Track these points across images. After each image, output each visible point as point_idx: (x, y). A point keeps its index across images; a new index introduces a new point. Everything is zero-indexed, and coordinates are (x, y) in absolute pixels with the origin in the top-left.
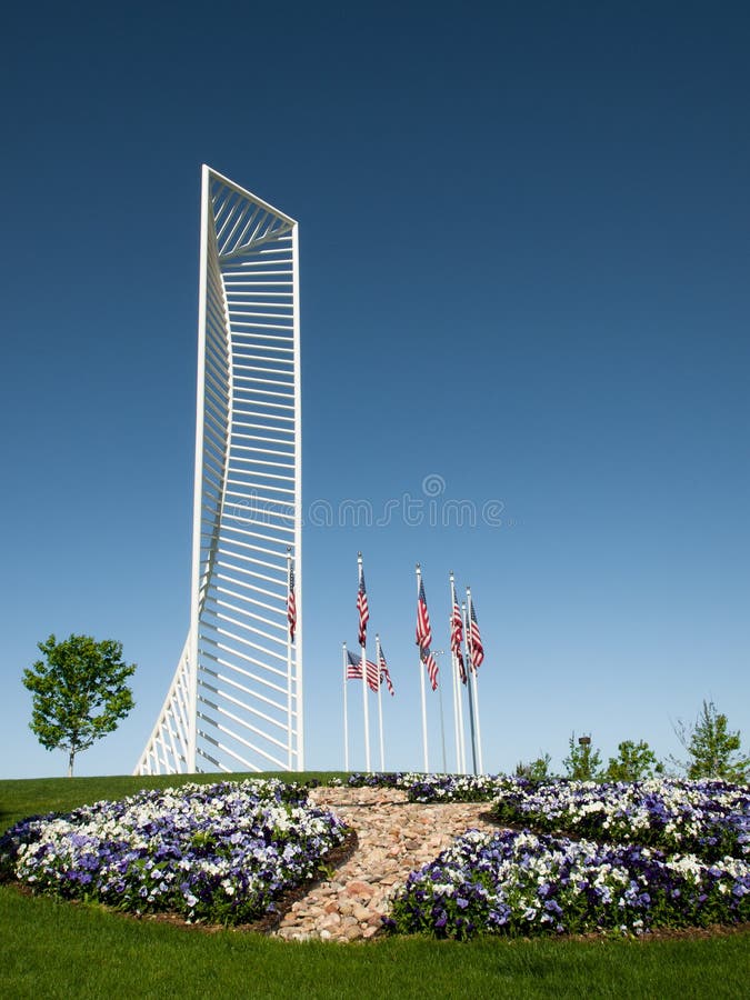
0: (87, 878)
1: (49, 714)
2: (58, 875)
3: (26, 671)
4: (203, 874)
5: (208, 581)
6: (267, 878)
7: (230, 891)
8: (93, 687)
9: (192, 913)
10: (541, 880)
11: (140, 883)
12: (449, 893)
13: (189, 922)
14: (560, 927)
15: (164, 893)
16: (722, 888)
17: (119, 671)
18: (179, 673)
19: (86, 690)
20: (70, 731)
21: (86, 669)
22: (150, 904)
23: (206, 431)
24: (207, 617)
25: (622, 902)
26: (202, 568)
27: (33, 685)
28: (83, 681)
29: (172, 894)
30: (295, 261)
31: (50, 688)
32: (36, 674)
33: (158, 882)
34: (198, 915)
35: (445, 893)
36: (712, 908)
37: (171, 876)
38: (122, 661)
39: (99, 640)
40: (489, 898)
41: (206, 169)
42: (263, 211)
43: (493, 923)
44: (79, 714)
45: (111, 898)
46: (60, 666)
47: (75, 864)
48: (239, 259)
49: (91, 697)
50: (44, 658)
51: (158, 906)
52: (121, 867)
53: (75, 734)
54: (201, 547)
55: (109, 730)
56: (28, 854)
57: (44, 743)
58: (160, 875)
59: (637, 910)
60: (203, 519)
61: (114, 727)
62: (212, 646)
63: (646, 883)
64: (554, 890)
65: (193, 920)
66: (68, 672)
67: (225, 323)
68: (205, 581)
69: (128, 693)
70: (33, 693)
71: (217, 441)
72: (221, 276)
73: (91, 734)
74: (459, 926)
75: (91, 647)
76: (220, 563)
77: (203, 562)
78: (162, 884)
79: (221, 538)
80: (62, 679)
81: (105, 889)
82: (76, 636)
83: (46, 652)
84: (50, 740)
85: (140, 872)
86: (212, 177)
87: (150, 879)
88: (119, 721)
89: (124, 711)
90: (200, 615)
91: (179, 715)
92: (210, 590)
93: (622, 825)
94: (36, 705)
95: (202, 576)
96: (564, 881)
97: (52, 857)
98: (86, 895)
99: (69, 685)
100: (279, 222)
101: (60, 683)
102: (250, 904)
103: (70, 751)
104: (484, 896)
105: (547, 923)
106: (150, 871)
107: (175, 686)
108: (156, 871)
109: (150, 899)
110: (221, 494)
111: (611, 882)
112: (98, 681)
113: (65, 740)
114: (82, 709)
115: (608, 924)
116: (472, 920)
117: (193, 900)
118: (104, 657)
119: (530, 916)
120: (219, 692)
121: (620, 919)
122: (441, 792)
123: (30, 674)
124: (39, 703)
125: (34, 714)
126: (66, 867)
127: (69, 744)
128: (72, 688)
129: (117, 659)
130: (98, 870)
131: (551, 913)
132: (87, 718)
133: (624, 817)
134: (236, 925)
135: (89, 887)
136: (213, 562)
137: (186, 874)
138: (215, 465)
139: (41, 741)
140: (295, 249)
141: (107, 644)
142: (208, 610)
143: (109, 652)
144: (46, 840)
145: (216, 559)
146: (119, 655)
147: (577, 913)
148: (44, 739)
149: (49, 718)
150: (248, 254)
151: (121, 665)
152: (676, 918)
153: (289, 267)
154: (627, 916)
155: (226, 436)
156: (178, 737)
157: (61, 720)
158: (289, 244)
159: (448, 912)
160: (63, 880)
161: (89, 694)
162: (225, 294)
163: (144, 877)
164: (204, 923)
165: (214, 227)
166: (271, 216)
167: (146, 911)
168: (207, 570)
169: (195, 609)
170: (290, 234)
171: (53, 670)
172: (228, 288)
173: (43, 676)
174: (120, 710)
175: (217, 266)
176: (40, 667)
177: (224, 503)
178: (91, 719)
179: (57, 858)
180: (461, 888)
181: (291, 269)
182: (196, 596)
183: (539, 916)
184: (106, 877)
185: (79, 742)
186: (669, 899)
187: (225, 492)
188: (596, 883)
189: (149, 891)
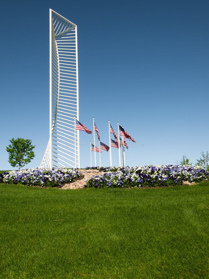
0: (19, 179)
1: (13, 158)
2: (13, 180)
3: (7, 147)
4: (45, 177)
5: (54, 125)
6: (60, 179)
7: (51, 180)
8: (24, 151)
9: (42, 185)
10: (119, 177)
11: (31, 180)
12: (98, 179)
13: (42, 187)
14: (123, 186)
15: (36, 182)
16: (159, 179)
17: (31, 147)
18: (47, 149)
19: (22, 152)
20: (19, 162)
21: (22, 147)
22: (33, 184)
23: (52, 84)
24: (54, 134)
25: (136, 181)
26: (52, 122)
27: (9, 151)
28: (22, 150)
29: (38, 182)
30: (76, 37)
31: (13, 151)
32: (9, 148)
33: (35, 179)
34: (43, 186)
35: (97, 179)
36: (157, 183)
37: (38, 178)
38: (32, 144)
39: (25, 139)
40: (107, 180)
41: (51, 10)
42: (67, 22)
43: (108, 185)
44: (21, 158)
45: (24, 183)
46: (15, 146)
47: (16, 177)
48: (61, 36)
49: (24, 154)
50: (11, 144)
51: (35, 184)
52: (27, 177)
53: (20, 163)
54: (52, 116)
55: (29, 162)
56: (6, 177)
57: (12, 165)
58: (35, 178)
59: (140, 183)
60: (52, 108)
61: (30, 161)
62: (56, 142)
63: (142, 178)
64: (122, 179)
65: (43, 187)
66: (17, 148)
67: (57, 54)
68: (53, 125)
69: (33, 153)
70: (9, 153)
71: (55, 87)
72: (56, 41)
73: (24, 163)
74: (100, 186)
75: (23, 141)
76: (57, 120)
77: (52, 120)
78: (36, 180)
79: (57, 114)
80: (16, 149)
81: (23, 181)
82: (19, 138)
83: (12, 142)
84: (14, 165)
85: (31, 178)
86: (52, 12)
87: (33, 179)
88: (31, 160)
89: (32, 157)
90: (52, 134)
91: (47, 160)
92: (55, 127)
93: (145, 172)
94: (9, 156)
95: (52, 124)
96: (124, 177)
97: (11, 176)
98: (19, 183)
99: (18, 151)
100: (72, 26)
101: (16, 150)
102: (55, 183)
103: (19, 167)
104: (106, 180)
105: (119, 185)
106: (33, 177)
107: (46, 152)
108: (34, 177)
109: (33, 183)
110: (57, 102)
111: (135, 177)
112: (25, 150)
113: (17, 165)
114: (22, 157)
115: (133, 186)
116: (103, 184)
117: (42, 182)
118: (27, 143)
119: (116, 183)
120: (58, 154)
121: (136, 185)
122: (107, 170)
123: (8, 148)
124: (10, 155)
125: (9, 158)
126: (14, 178)
127: (19, 166)
128: (19, 152)
129: (30, 144)
130: (21, 178)
131: (120, 183)
132: (23, 159)
133: (146, 171)
134: (52, 187)
135: (20, 181)
136: (55, 120)
137: (41, 177)
138: (55, 94)
139: (11, 165)
140: (76, 33)
141: (27, 140)
142: (54, 133)
143: (28, 142)
144: (10, 174)
145: (56, 119)
146: (31, 143)
147: (126, 184)
148: (12, 164)
149: (13, 159)
150: (62, 35)
151: (31, 146)
152: (148, 185)
153: (75, 38)
154: (137, 184)
155: (58, 86)
156: (47, 165)
157: (16, 160)
158: (74, 32)
159: (98, 183)
160: (14, 180)
161: (23, 153)
162: (57, 46)
163: (32, 178)
164: (45, 187)
165: (53, 27)
166: (69, 24)
167: (32, 186)
168: (54, 122)
169: (51, 133)
170: (75, 29)
171: (14, 147)
172: (58, 45)
173: (11, 148)
174: (31, 157)
175: (55, 39)
176: (10, 146)
177: (58, 104)
178: (24, 160)
179: (12, 176)
180: (101, 179)
181: (75, 39)
182: (51, 129)
183: (118, 184)
184: (23, 179)
185: (21, 165)
186: (147, 181)
187: (58, 101)
188: (131, 178)
189: (33, 181)
